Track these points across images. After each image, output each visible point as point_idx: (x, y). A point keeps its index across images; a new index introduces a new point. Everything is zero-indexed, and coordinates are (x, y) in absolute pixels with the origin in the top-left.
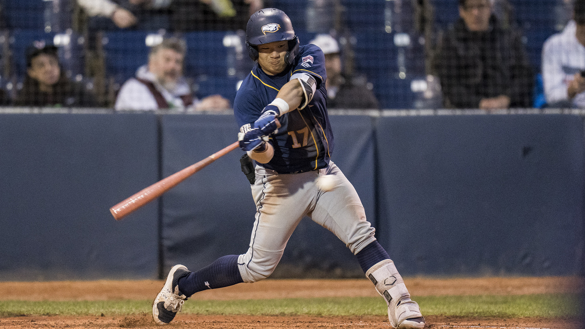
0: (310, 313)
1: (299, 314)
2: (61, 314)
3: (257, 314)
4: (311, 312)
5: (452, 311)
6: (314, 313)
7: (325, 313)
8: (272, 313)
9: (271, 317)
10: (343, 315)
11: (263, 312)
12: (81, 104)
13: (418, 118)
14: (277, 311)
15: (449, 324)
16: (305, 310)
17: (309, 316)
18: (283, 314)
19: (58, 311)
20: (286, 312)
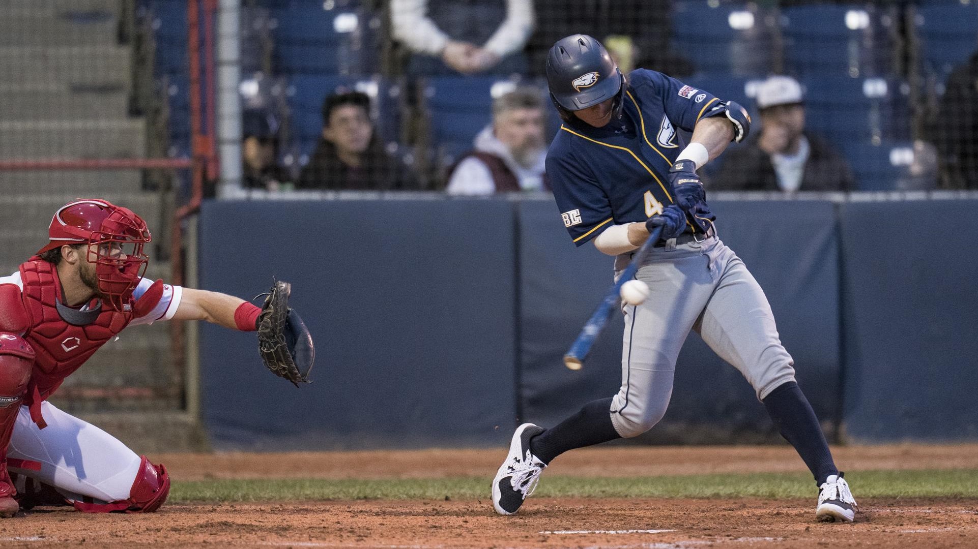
0: (758, 494)
1: (741, 495)
2: (385, 498)
3: (678, 496)
4: (760, 493)
5: (970, 490)
6: (764, 494)
7: (780, 495)
8: (700, 495)
9: (701, 501)
10: (807, 496)
11: (687, 493)
12: (399, 186)
13: (903, 204)
14: (709, 491)
15: (972, 508)
16: (751, 490)
17: (756, 500)
18: (717, 496)
19: (380, 493)
20: (722, 493)
